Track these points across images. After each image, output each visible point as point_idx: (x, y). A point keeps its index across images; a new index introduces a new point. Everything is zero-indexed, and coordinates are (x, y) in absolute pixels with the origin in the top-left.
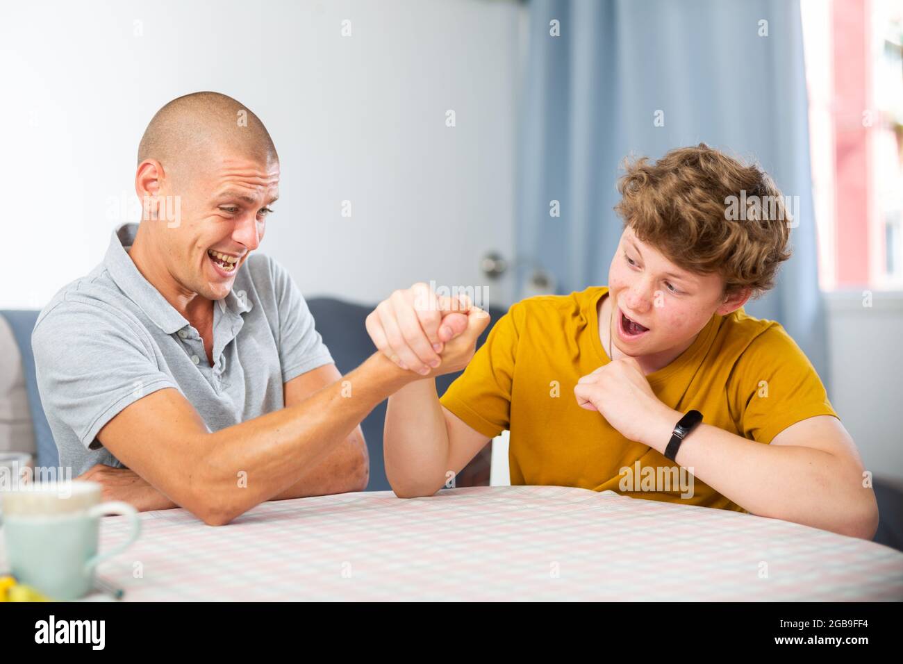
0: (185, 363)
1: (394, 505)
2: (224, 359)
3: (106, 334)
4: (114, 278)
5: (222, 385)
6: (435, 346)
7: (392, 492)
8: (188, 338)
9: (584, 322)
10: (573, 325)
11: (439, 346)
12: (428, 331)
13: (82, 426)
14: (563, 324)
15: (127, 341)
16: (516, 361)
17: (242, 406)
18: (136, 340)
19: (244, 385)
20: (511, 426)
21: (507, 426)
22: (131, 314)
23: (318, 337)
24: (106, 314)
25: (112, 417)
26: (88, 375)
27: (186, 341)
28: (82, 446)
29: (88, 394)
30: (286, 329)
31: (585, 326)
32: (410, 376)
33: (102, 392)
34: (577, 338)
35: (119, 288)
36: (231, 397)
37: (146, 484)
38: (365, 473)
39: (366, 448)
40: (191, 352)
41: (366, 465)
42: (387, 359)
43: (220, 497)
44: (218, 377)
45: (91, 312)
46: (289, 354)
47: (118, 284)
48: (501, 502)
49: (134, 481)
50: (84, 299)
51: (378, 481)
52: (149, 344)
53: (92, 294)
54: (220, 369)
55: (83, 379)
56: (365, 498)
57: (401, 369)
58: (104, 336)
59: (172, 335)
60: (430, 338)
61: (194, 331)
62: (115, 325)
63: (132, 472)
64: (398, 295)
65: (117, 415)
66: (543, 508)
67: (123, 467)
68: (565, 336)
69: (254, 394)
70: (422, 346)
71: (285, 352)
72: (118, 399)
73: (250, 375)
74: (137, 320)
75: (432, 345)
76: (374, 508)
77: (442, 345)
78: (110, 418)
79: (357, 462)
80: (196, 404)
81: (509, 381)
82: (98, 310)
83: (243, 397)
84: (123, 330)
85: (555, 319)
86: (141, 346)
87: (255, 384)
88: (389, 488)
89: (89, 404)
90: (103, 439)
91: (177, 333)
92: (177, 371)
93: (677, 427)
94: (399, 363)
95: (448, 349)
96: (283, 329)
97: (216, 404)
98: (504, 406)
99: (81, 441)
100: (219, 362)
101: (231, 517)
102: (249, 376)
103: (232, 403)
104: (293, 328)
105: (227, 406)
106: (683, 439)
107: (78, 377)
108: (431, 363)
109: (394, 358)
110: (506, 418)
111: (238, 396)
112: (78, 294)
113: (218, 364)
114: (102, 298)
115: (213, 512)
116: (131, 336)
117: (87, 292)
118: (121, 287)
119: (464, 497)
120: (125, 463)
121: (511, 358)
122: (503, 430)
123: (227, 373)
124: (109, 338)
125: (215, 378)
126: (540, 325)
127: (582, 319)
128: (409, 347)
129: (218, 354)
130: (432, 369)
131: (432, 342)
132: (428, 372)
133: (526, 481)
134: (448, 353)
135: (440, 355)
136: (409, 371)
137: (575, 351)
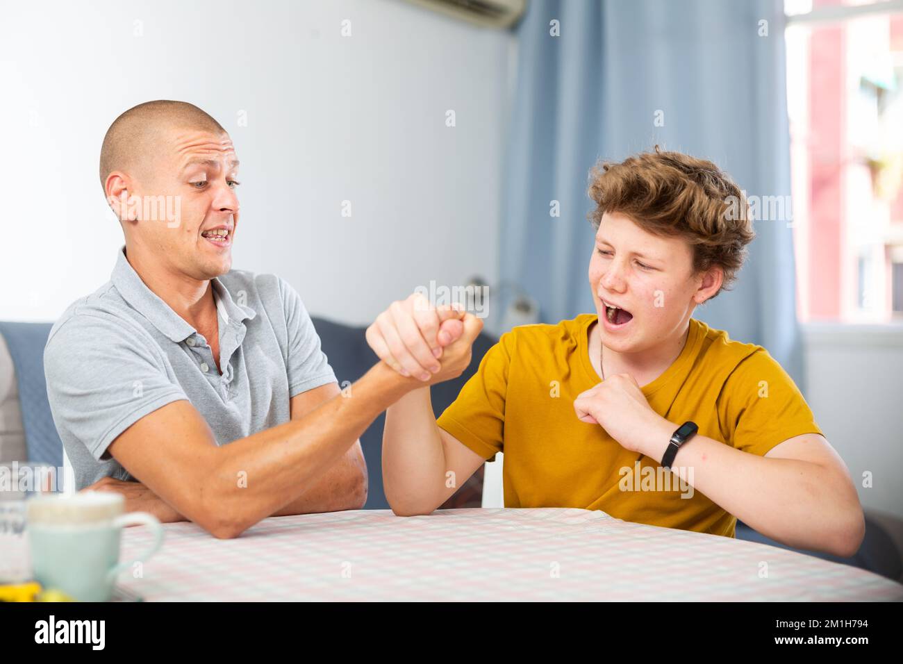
0: (193, 372)
1: (394, 524)
2: (232, 368)
3: (116, 348)
4: (122, 293)
5: (229, 394)
6: (435, 351)
7: (391, 511)
8: (196, 346)
9: (574, 344)
10: (562, 348)
11: (439, 352)
12: (428, 337)
13: (92, 440)
14: (553, 346)
15: (137, 354)
16: (509, 381)
17: (249, 415)
18: (146, 352)
19: (249, 395)
20: (505, 448)
21: (501, 447)
22: (139, 326)
23: (324, 358)
24: (115, 326)
25: (124, 429)
26: (100, 389)
27: (195, 349)
28: (93, 458)
29: (100, 408)
30: (294, 345)
31: (575, 348)
32: (412, 383)
33: (113, 406)
34: (568, 358)
35: (126, 302)
36: (238, 407)
37: (156, 497)
38: (364, 492)
39: (365, 467)
40: (200, 360)
41: (365, 484)
42: (389, 367)
43: (230, 509)
44: (226, 386)
45: (102, 326)
46: (297, 369)
47: (124, 297)
48: (497, 523)
49: (141, 495)
50: (93, 312)
51: (377, 500)
52: (158, 355)
53: (101, 307)
54: (228, 378)
55: (95, 393)
56: (365, 516)
57: (403, 376)
58: (114, 350)
59: (179, 344)
60: (430, 344)
61: (201, 339)
62: (125, 337)
63: (143, 485)
64: (396, 306)
65: (128, 428)
66: (540, 529)
67: (132, 480)
68: (555, 358)
69: (259, 404)
70: (423, 352)
71: (293, 367)
72: (130, 412)
73: (256, 386)
74: (145, 332)
75: (432, 351)
76: (375, 526)
77: (441, 350)
78: (121, 431)
79: (357, 481)
80: (204, 412)
81: (502, 402)
82: (108, 323)
83: (249, 407)
84: (132, 342)
85: (545, 343)
86: (150, 357)
87: (260, 396)
88: (388, 507)
89: (100, 417)
90: (114, 451)
91: (185, 341)
92: (185, 379)
93: (674, 435)
94: (401, 370)
95: (447, 353)
96: (292, 345)
97: (223, 413)
98: (497, 425)
99: (92, 453)
100: (227, 371)
101: (239, 530)
102: (254, 387)
103: (238, 412)
104: (301, 344)
105: (234, 415)
106: (680, 446)
107: (91, 390)
108: (432, 368)
109: (396, 366)
110: (500, 439)
111: (245, 406)
112: (88, 308)
113: (226, 373)
114: (111, 311)
115: (223, 524)
116: (141, 348)
117: (96, 305)
118: (128, 301)
119: (462, 517)
120: (136, 476)
121: (504, 381)
122: (497, 452)
123: (234, 382)
124: (120, 351)
125: (223, 387)
126: (531, 348)
127: (571, 341)
128: (411, 353)
129: (225, 362)
130: (432, 374)
131: (432, 347)
132: (428, 378)
133: (521, 502)
134: (448, 358)
135: (440, 360)
136: (411, 378)
137: (566, 370)
